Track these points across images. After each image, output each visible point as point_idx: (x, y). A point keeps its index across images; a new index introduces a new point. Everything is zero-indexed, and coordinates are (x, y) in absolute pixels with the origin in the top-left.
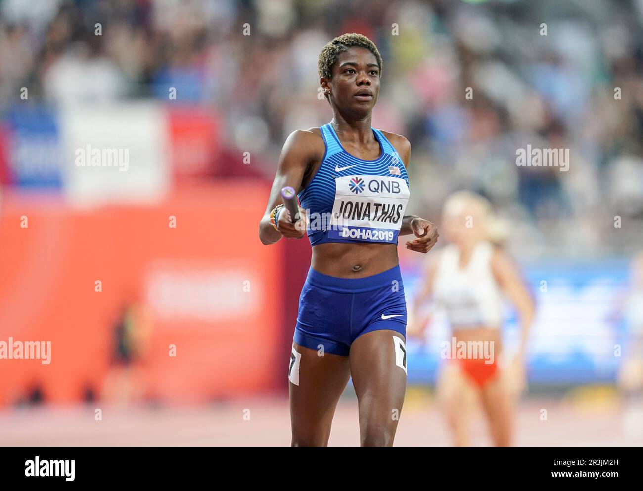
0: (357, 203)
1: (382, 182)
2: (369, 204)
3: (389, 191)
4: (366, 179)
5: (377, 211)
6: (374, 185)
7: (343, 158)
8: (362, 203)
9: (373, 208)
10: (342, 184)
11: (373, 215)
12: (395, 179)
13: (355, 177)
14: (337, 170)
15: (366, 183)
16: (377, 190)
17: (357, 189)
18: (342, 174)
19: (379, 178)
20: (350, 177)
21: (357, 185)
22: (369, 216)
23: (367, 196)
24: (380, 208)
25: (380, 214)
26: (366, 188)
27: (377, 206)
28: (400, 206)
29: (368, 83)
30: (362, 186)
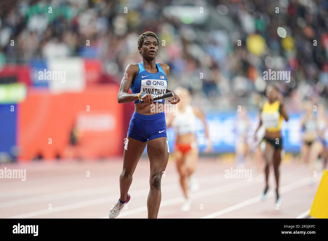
0: (149, 89)
1: (158, 82)
2: (153, 89)
3: (160, 85)
4: (152, 80)
5: (156, 92)
6: (155, 83)
7: (143, 74)
8: (151, 89)
9: (154, 91)
10: (144, 82)
11: (154, 93)
12: (162, 81)
13: (148, 80)
14: (142, 77)
15: (152, 82)
16: (155, 84)
17: (148, 84)
18: (144, 79)
19: (157, 80)
20: (147, 80)
21: (149, 83)
22: (153, 93)
23: (152, 86)
24: (157, 91)
25: (157, 93)
26: (152, 84)
27: (156, 90)
28: (164, 90)
29: (154, 48)
30: (150, 83)
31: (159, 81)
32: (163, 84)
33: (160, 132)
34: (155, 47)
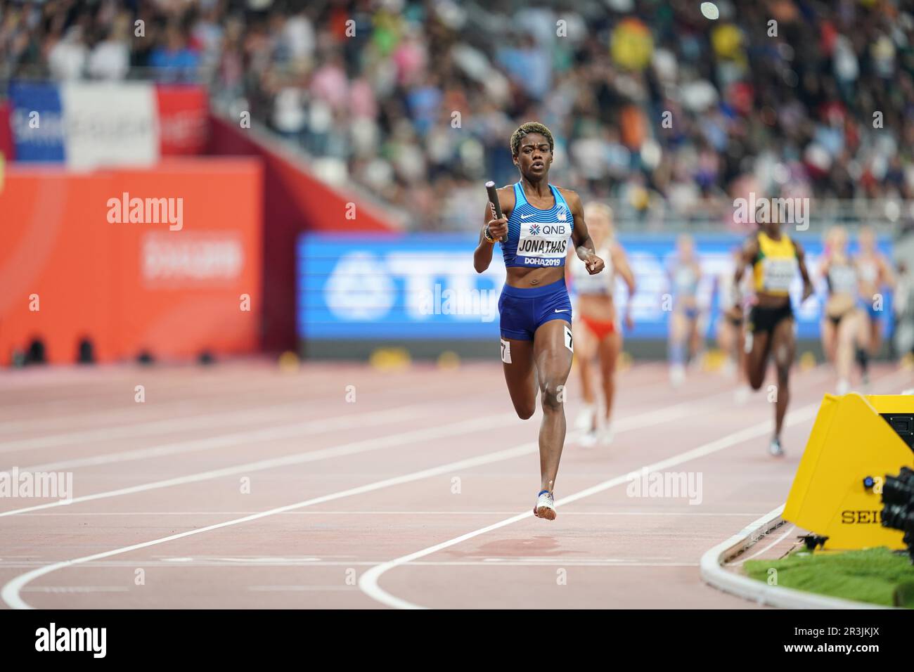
0: (534, 241)
1: (553, 227)
2: (543, 242)
3: (557, 233)
4: (541, 225)
5: (548, 246)
6: (547, 229)
7: (523, 210)
8: (538, 241)
9: (546, 244)
10: (525, 227)
11: (545, 249)
13: (534, 224)
14: (523, 217)
15: (541, 229)
16: (548, 233)
17: (535, 232)
18: (525, 221)
19: (550, 225)
20: (531, 224)
21: (535, 230)
22: (542, 249)
23: (542, 236)
24: (550, 244)
25: (550, 248)
26: (541, 231)
27: (549, 242)
28: (565, 241)
29: (540, 158)
30: (538, 230)
31: (555, 225)
32: (562, 232)
33: (556, 311)
34: (541, 156)
